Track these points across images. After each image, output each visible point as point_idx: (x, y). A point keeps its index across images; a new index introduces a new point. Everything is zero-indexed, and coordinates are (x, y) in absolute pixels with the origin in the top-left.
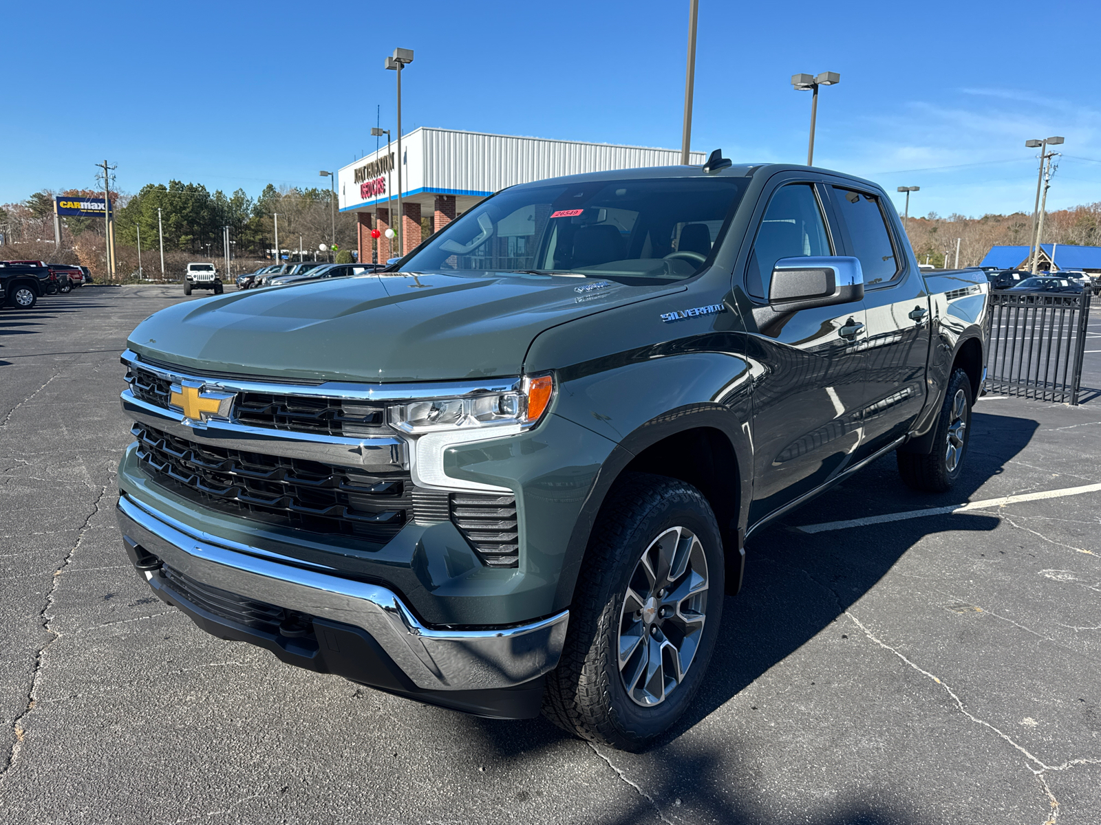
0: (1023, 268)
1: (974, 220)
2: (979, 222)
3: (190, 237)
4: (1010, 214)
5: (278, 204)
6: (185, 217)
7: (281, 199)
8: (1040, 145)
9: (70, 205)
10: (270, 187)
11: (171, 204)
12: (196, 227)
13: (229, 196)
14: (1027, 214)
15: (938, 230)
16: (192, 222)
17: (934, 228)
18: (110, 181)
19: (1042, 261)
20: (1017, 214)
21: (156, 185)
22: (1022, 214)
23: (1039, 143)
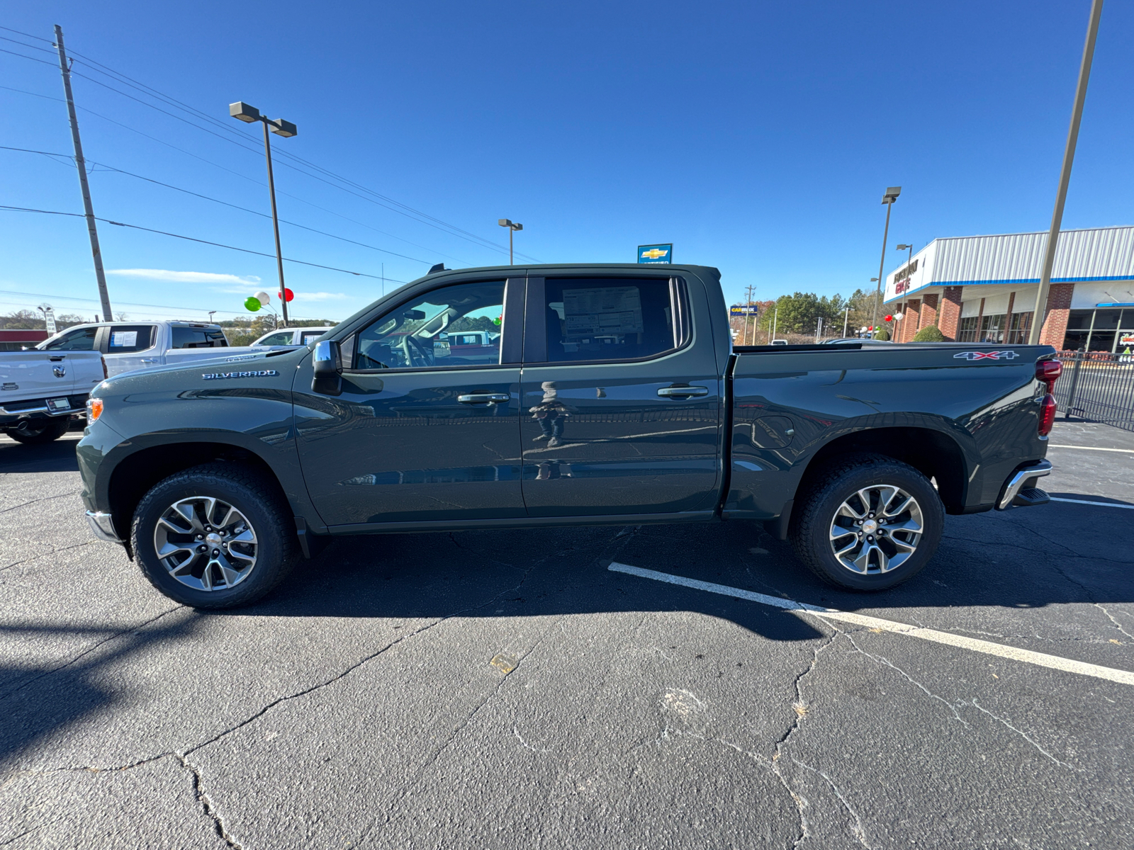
3: (802, 324)
5: (862, 302)
6: (801, 313)
7: (866, 298)
9: (737, 310)
10: (859, 291)
11: (793, 306)
12: (805, 319)
13: (830, 299)
16: (804, 316)
18: (752, 296)
21: (786, 296)
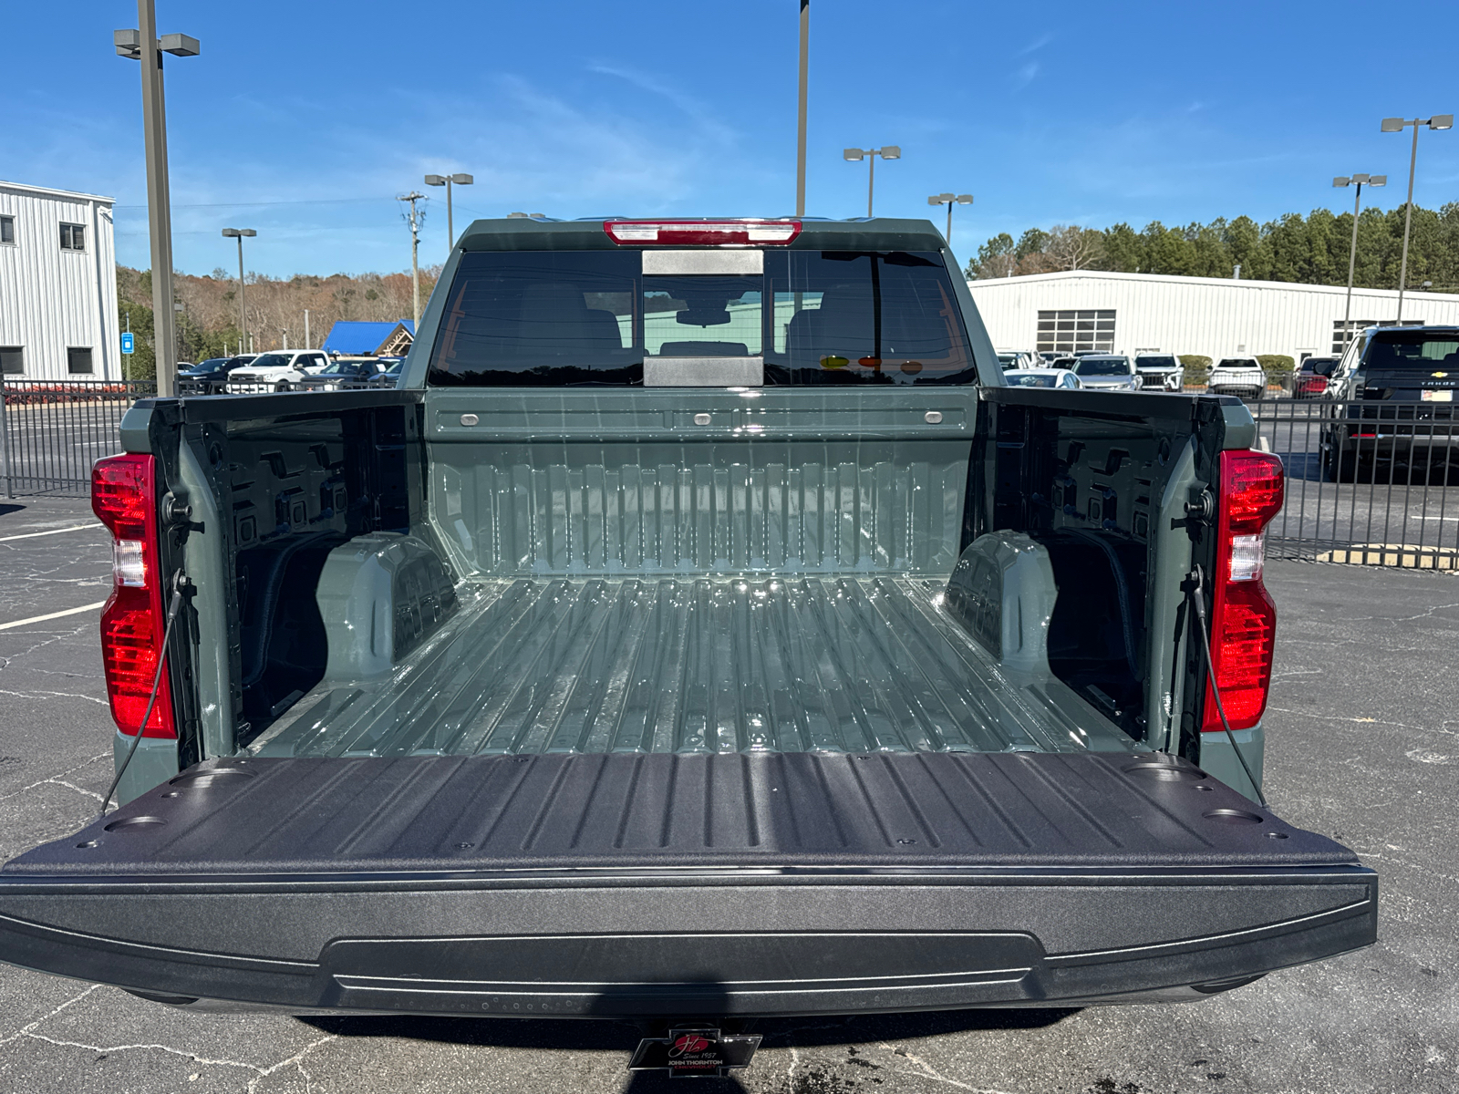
0: (384, 353)
1: (281, 283)
2: (289, 285)
4: (328, 276)
8: (444, 183)
14: (351, 276)
15: (236, 295)
17: (229, 293)
19: (406, 343)
20: (337, 276)
22: (345, 277)
23: (442, 180)
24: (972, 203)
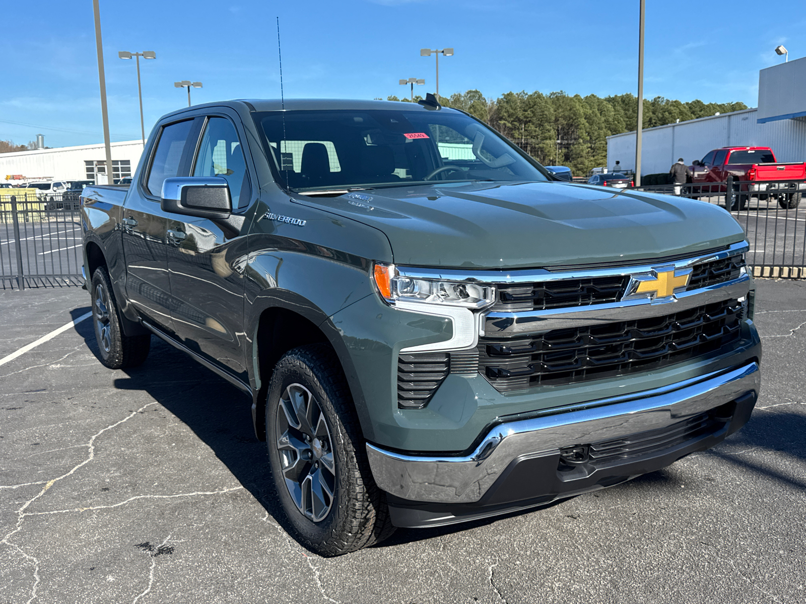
24: (202, 87)
